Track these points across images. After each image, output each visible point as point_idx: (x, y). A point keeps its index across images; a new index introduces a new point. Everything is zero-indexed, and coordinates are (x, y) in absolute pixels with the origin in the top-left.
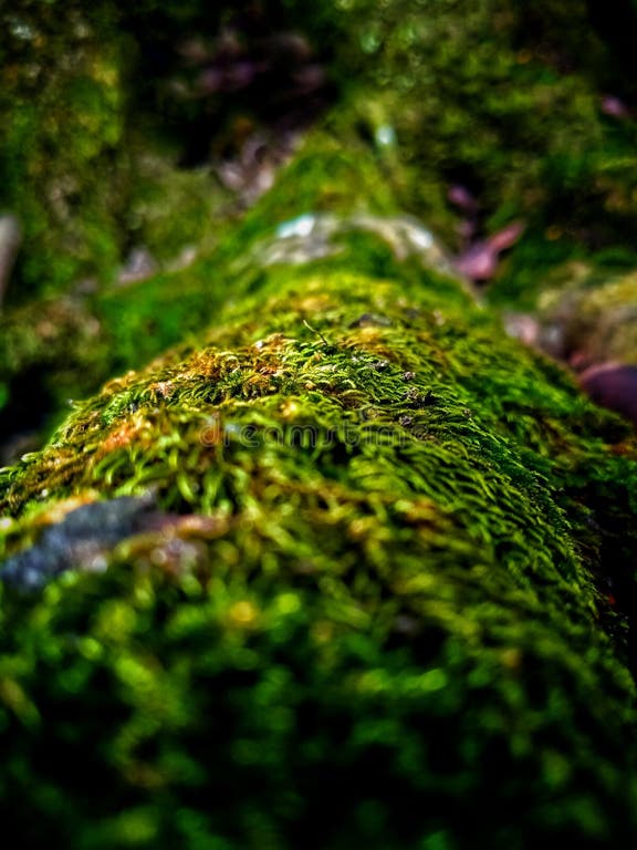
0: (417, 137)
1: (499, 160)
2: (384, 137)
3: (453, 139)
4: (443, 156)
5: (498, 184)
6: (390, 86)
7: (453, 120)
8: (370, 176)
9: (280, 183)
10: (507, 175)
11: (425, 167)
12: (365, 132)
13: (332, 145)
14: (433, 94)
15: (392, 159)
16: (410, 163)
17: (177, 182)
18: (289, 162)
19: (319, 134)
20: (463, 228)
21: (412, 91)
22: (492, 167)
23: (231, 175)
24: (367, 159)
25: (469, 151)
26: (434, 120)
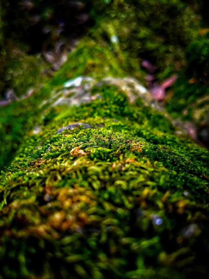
0: (128, 39)
1: (163, 49)
2: (114, 40)
3: (143, 40)
4: (139, 47)
5: (163, 59)
6: (116, 17)
7: (143, 32)
8: (109, 56)
9: (70, 59)
10: (167, 55)
11: (131, 52)
12: (106, 37)
13: (92, 43)
14: (134, 21)
15: (117, 48)
16: (125, 50)
17: (26, 60)
18: (74, 50)
19: (87, 38)
20: (149, 78)
21: (126, 19)
22: (161, 52)
23: (49, 57)
24: (107, 48)
25: (150, 45)
26: (135, 32)
